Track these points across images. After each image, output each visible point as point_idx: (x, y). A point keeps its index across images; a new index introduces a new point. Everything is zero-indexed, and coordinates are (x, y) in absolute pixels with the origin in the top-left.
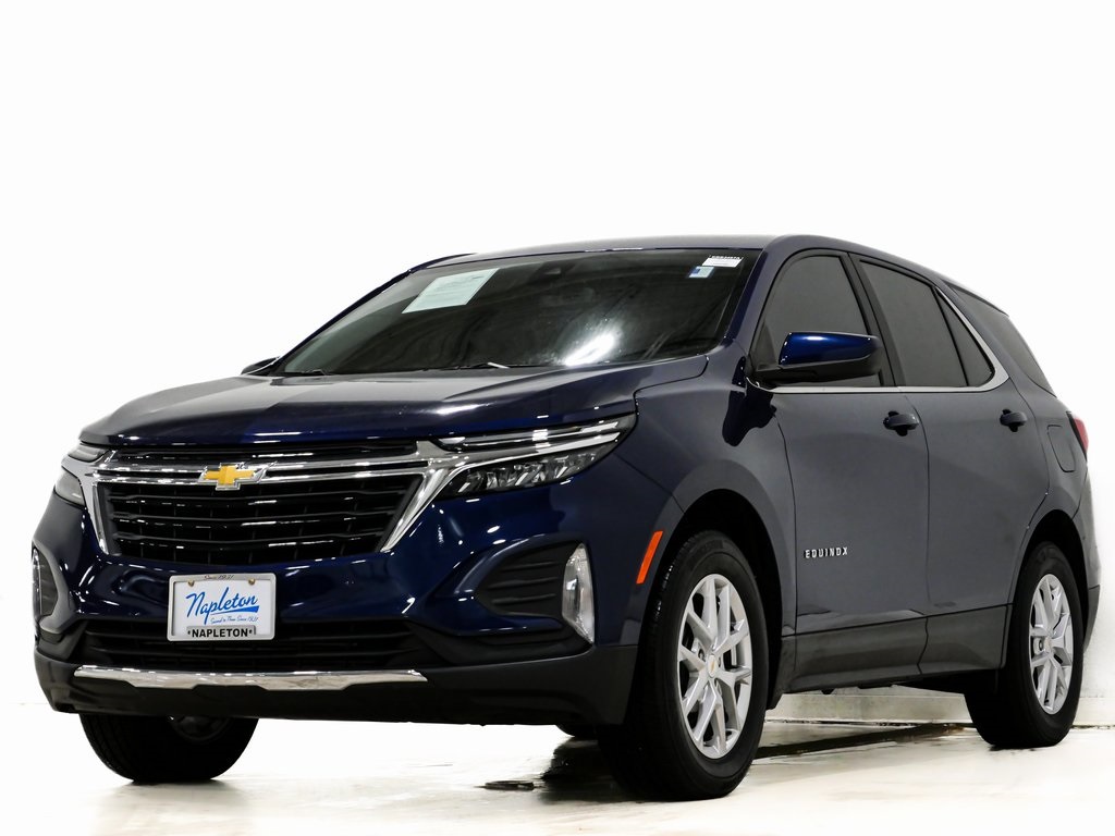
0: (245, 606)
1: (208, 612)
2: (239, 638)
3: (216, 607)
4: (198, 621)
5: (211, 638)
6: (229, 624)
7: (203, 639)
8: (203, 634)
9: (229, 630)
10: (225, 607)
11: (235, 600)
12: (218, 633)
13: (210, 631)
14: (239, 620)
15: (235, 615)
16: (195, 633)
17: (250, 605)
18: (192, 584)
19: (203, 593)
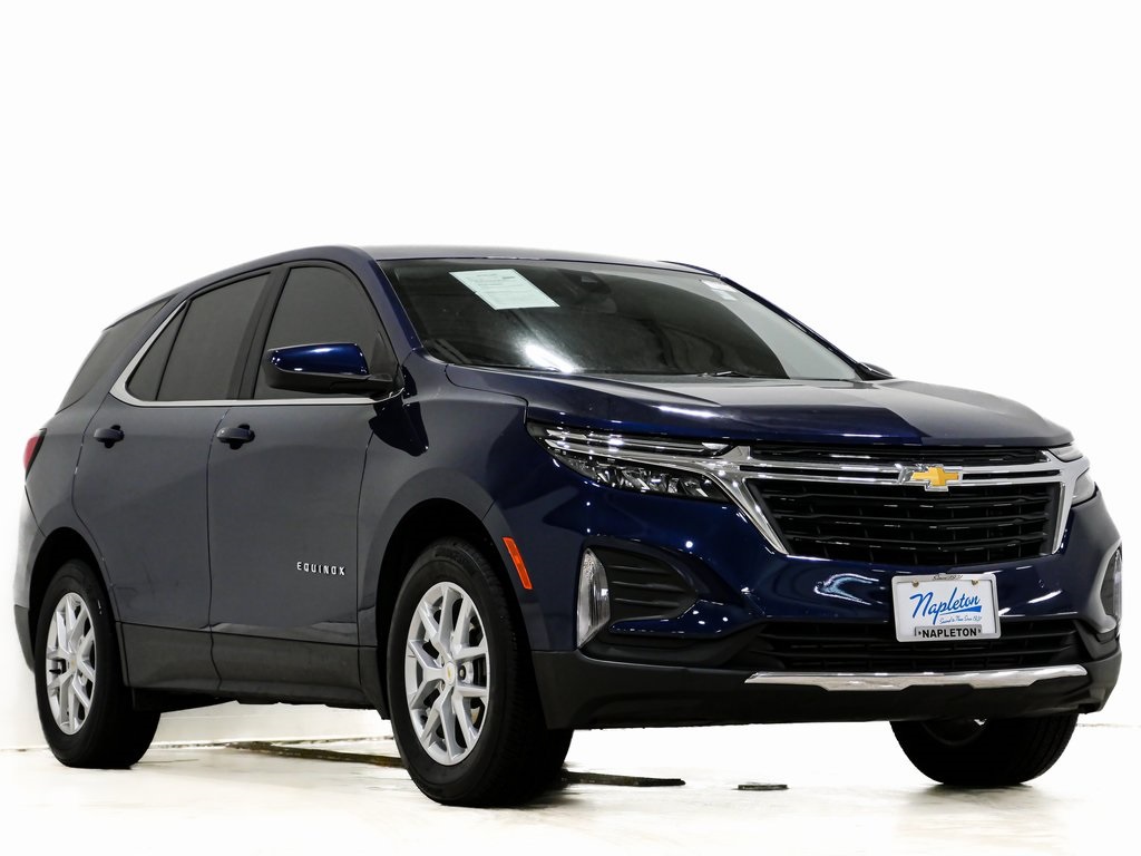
0: (970, 606)
1: (937, 612)
2: (969, 637)
3: (945, 607)
4: (926, 621)
5: (942, 638)
6: (957, 623)
7: (933, 639)
8: (933, 634)
9: (959, 630)
10: (954, 607)
11: (962, 600)
12: (948, 633)
13: (940, 632)
14: (966, 619)
15: (962, 615)
16: (925, 633)
17: (974, 605)
18: (916, 585)
19: (931, 594)
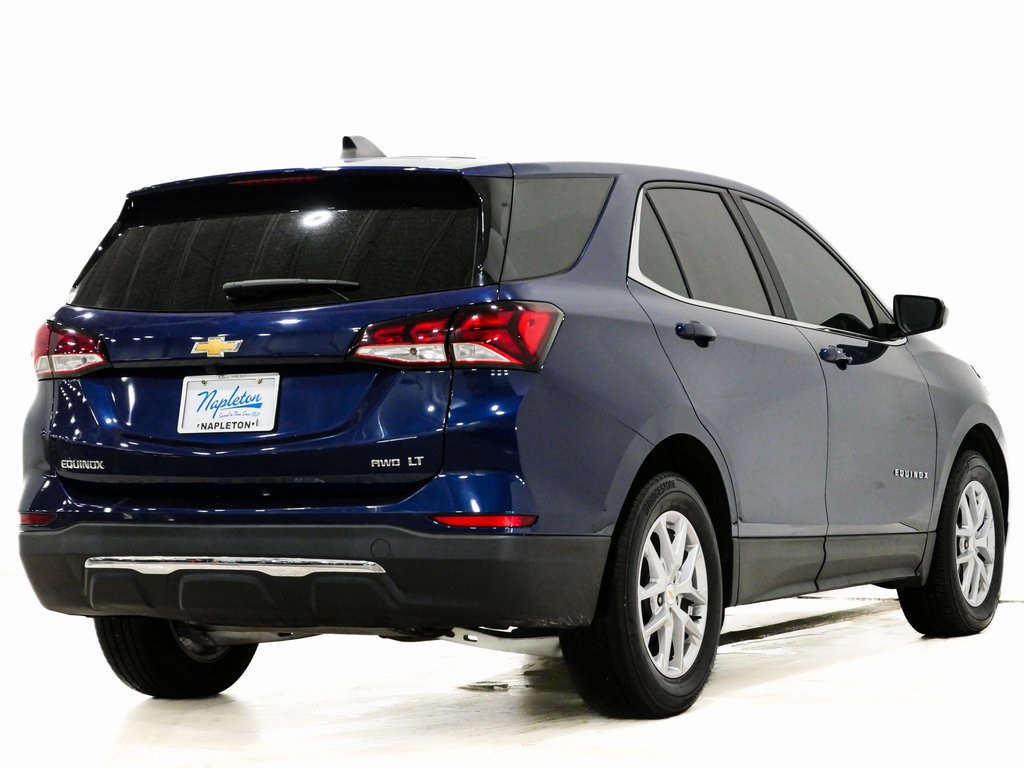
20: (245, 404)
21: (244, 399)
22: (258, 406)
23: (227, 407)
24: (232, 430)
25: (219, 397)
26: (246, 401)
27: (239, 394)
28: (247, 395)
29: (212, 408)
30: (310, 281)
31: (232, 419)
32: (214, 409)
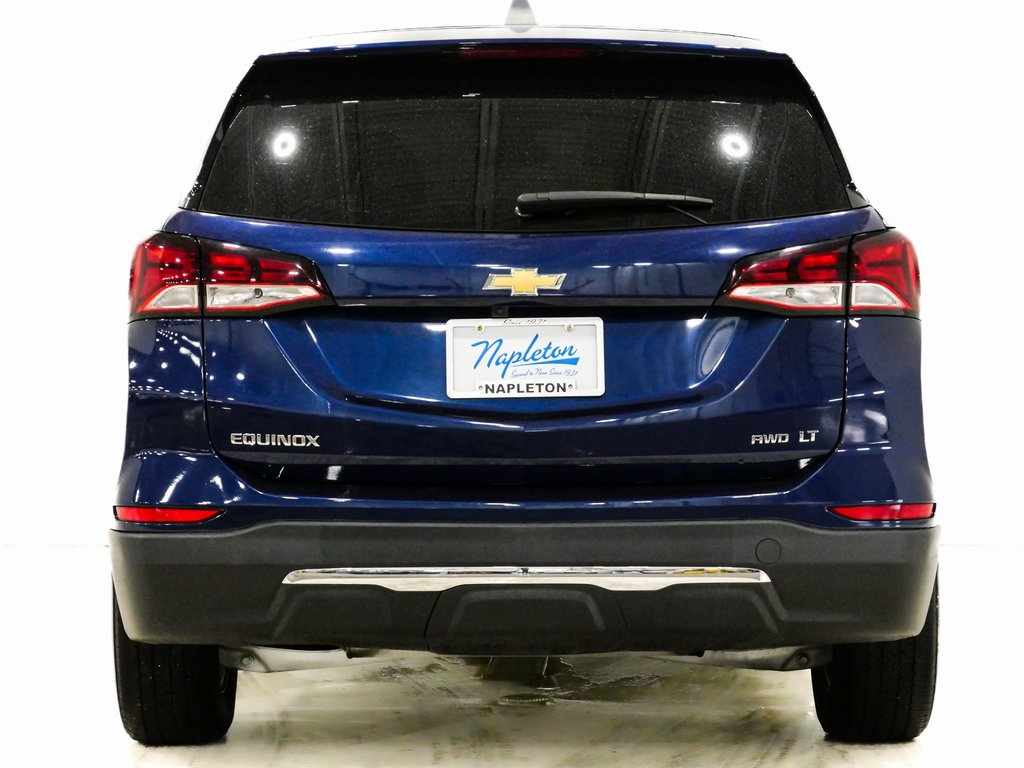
20: (551, 359)
21: (549, 352)
22: (574, 362)
23: (522, 362)
24: (536, 394)
25: (508, 348)
26: (553, 355)
27: (540, 345)
28: (553, 347)
29: (497, 363)
30: (648, 196)
31: (535, 380)
32: (503, 366)
